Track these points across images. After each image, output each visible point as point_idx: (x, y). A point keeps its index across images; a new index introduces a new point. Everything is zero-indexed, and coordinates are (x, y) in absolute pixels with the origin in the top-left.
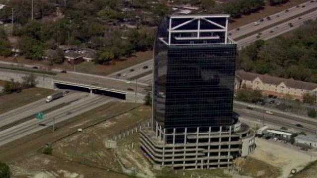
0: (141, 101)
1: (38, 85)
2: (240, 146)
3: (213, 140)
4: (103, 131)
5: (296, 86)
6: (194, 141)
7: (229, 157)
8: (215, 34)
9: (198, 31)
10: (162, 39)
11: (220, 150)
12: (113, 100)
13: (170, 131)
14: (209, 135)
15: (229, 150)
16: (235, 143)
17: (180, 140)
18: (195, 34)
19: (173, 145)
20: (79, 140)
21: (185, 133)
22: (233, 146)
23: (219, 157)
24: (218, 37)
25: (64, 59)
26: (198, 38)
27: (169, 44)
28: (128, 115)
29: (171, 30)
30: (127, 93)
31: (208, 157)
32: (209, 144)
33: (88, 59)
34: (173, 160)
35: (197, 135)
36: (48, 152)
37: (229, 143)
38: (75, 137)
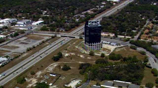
0: (79, 38)
1: (57, 36)
2: (102, 46)
3: (98, 45)
4: (74, 45)
5: (106, 33)
6: (94, 45)
7: (100, 48)
8: (97, 24)
9: (94, 23)
10: (87, 25)
11: (99, 47)
12: (73, 38)
13: (90, 44)
14: (97, 44)
15: (100, 47)
16: (101, 45)
17: (91, 45)
18: (93, 24)
19: (90, 46)
20: (71, 47)
21: (92, 44)
22: (101, 46)
23: (99, 48)
24: (97, 25)
25: (59, 31)
26: (94, 25)
27: (89, 26)
28: (77, 41)
29: (89, 24)
30: (75, 37)
31: (97, 48)
32: (97, 46)
33: (64, 30)
34: (90, 49)
35: (95, 44)
36: (66, 50)
37: (100, 45)
38: (70, 46)
